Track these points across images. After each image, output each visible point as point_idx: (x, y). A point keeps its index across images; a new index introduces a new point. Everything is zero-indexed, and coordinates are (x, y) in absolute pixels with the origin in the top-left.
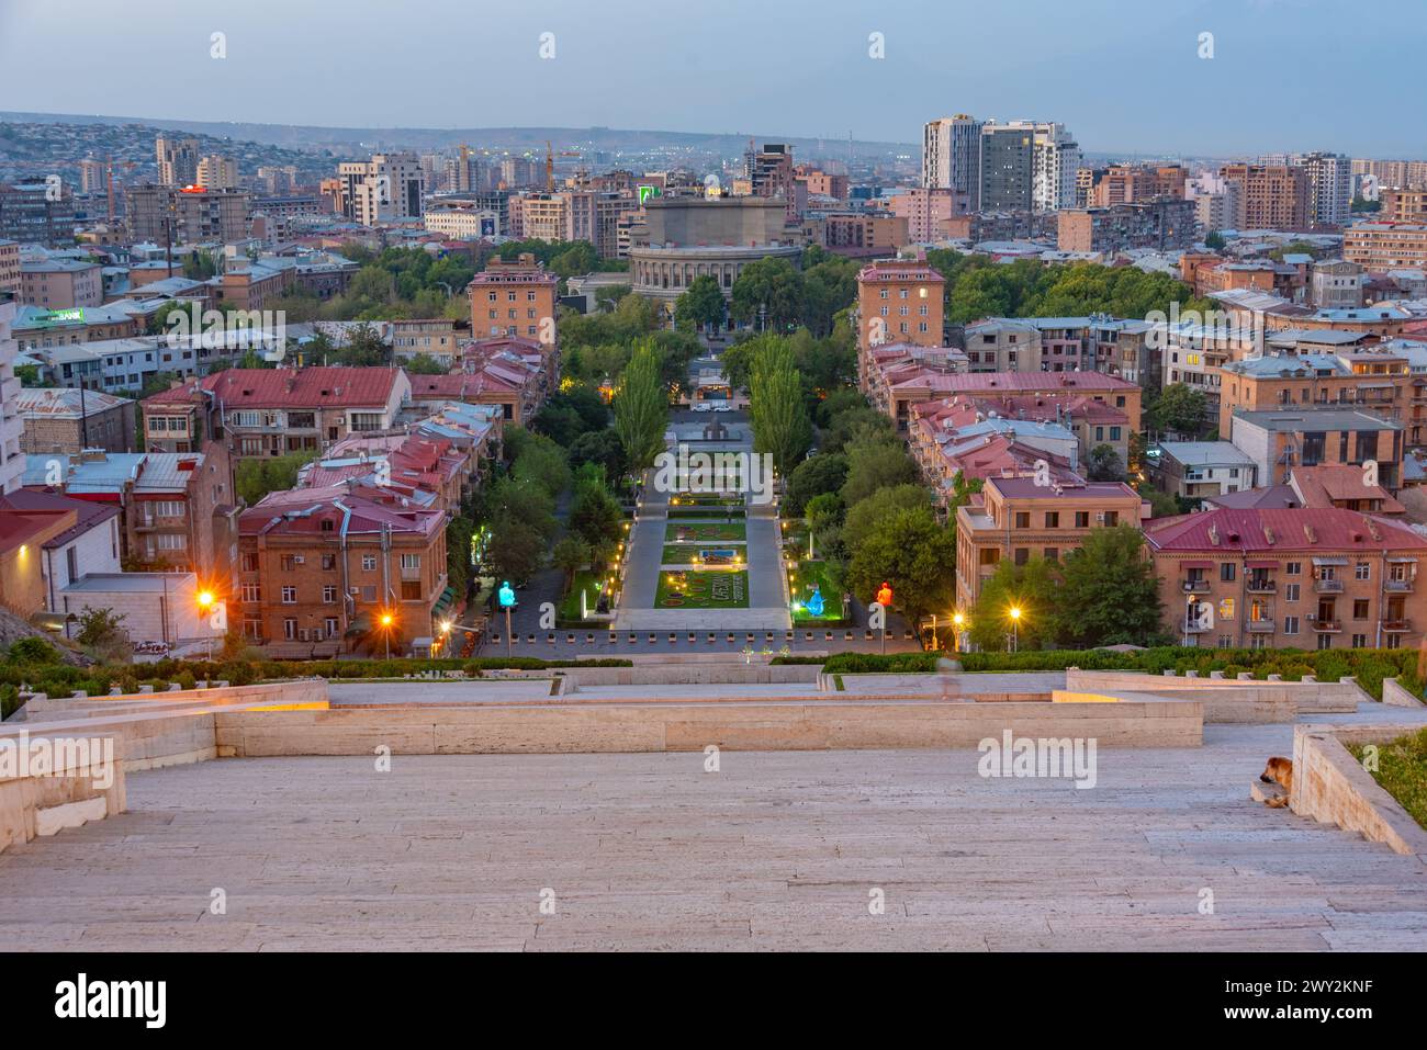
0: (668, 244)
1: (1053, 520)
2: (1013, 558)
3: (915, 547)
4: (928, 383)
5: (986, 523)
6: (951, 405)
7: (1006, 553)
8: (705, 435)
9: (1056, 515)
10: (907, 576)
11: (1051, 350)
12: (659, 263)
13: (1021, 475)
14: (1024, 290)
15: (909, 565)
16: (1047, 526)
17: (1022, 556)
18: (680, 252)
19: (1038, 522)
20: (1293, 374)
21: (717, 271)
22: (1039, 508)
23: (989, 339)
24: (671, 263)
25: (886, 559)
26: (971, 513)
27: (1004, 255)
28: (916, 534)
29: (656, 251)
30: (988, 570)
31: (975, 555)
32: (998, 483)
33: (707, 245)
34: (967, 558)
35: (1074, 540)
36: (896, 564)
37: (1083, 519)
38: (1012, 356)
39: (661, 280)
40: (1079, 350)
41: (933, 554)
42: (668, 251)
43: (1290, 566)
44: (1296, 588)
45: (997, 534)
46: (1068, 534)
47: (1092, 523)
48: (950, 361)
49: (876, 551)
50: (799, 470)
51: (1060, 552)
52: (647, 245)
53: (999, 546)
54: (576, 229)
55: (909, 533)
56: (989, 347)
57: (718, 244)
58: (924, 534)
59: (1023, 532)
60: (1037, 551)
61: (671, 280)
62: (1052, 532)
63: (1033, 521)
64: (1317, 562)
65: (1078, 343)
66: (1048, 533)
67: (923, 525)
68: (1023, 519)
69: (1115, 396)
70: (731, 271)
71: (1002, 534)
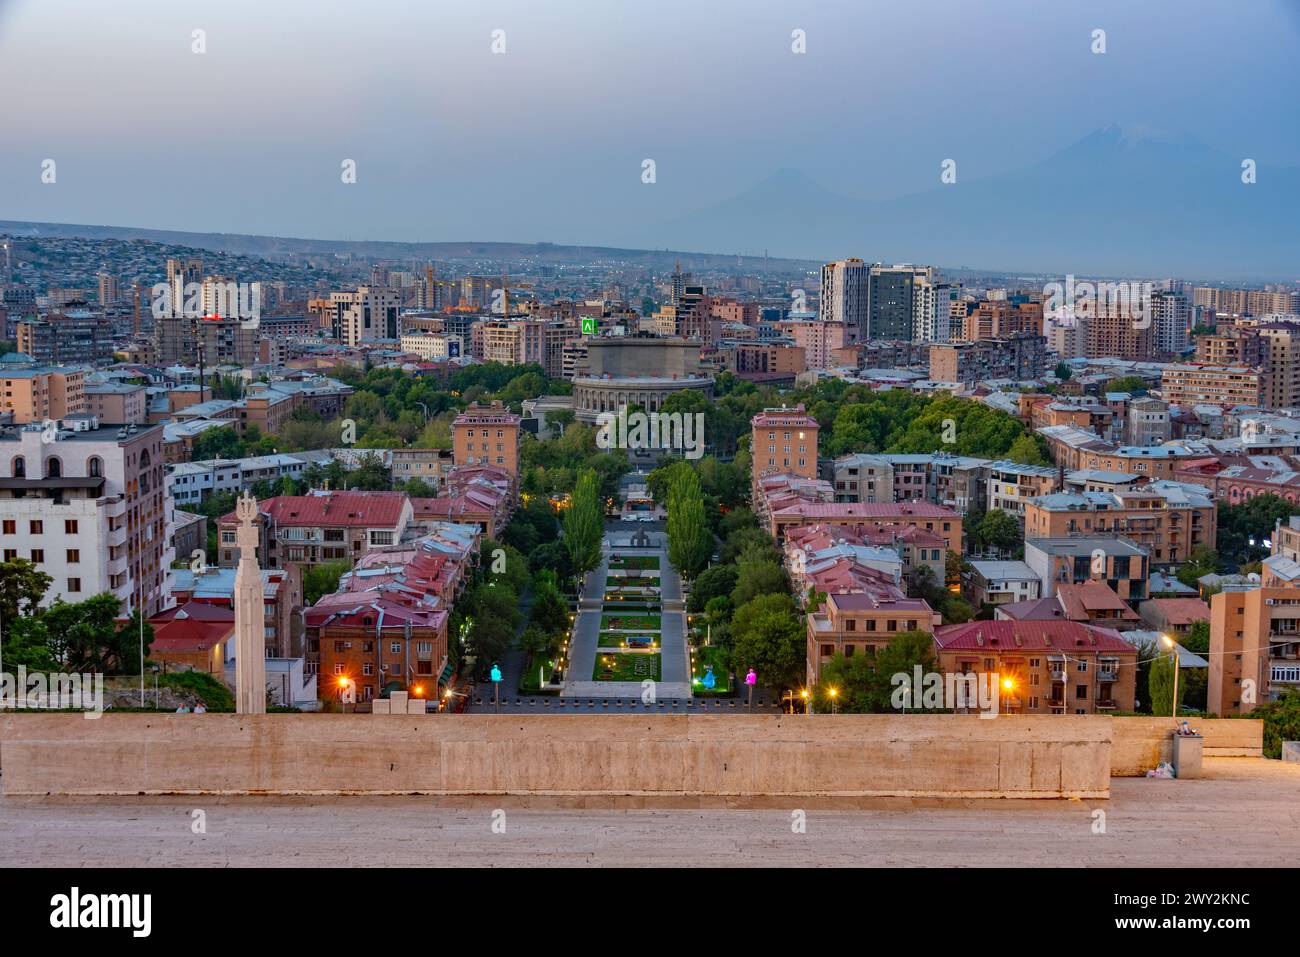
0: (605, 376)
1: (872, 625)
2: (844, 652)
3: (780, 641)
4: (801, 511)
5: (826, 626)
6: (814, 532)
7: (839, 649)
8: (632, 542)
9: (873, 622)
10: (773, 662)
11: (902, 480)
12: (598, 391)
13: (852, 592)
14: (892, 421)
15: (775, 653)
16: (867, 629)
17: (850, 650)
18: (615, 382)
19: (861, 626)
20: (1078, 508)
21: (644, 399)
22: (862, 617)
23: (853, 471)
24: (607, 392)
25: (759, 649)
26: (816, 618)
27: (884, 382)
28: (780, 632)
29: (594, 381)
30: (826, 660)
31: (817, 650)
32: (837, 597)
33: (637, 377)
34: (813, 649)
35: (888, 640)
36: (765, 652)
37: (892, 625)
38: (871, 485)
39: (599, 405)
40: (924, 480)
41: (792, 647)
42: (605, 381)
43: (1032, 661)
44: (1037, 676)
45: (833, 635)
46: (882, 636)
47: (898, 629)
48: (819, 492)
49: (752, 643)
50: (702, 576)
51: (877, 648)
52: (588, 375)
53: (834, 643)
54: (528, 352)
55: (775, 631)
56: (852, 478)
57: (646, 376)
58: (785, 631)
59: (851, 634)
60: (860, 648)
61: (607, 405)
62: (871, 634)
63: (857, 626)
64: (1050, 659)
65: (923, 475)
66: (869, 635)
67: (786, 625)
68: (851, 625)
69: (942, 522)
70: (656, 399)
71: (837, 635)
